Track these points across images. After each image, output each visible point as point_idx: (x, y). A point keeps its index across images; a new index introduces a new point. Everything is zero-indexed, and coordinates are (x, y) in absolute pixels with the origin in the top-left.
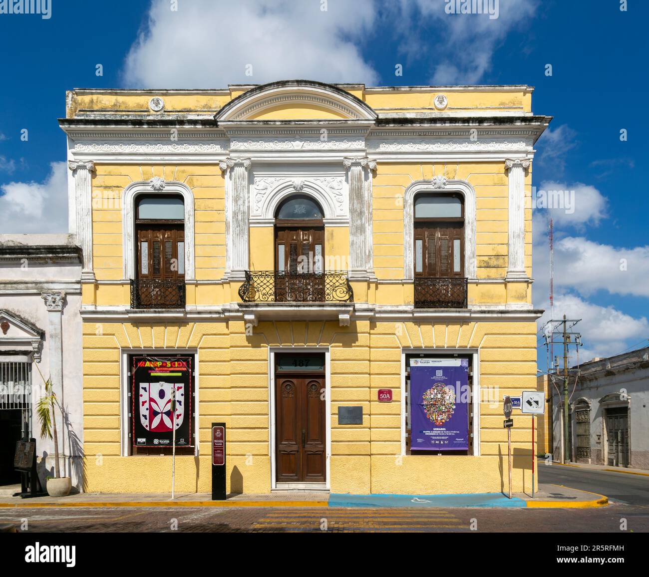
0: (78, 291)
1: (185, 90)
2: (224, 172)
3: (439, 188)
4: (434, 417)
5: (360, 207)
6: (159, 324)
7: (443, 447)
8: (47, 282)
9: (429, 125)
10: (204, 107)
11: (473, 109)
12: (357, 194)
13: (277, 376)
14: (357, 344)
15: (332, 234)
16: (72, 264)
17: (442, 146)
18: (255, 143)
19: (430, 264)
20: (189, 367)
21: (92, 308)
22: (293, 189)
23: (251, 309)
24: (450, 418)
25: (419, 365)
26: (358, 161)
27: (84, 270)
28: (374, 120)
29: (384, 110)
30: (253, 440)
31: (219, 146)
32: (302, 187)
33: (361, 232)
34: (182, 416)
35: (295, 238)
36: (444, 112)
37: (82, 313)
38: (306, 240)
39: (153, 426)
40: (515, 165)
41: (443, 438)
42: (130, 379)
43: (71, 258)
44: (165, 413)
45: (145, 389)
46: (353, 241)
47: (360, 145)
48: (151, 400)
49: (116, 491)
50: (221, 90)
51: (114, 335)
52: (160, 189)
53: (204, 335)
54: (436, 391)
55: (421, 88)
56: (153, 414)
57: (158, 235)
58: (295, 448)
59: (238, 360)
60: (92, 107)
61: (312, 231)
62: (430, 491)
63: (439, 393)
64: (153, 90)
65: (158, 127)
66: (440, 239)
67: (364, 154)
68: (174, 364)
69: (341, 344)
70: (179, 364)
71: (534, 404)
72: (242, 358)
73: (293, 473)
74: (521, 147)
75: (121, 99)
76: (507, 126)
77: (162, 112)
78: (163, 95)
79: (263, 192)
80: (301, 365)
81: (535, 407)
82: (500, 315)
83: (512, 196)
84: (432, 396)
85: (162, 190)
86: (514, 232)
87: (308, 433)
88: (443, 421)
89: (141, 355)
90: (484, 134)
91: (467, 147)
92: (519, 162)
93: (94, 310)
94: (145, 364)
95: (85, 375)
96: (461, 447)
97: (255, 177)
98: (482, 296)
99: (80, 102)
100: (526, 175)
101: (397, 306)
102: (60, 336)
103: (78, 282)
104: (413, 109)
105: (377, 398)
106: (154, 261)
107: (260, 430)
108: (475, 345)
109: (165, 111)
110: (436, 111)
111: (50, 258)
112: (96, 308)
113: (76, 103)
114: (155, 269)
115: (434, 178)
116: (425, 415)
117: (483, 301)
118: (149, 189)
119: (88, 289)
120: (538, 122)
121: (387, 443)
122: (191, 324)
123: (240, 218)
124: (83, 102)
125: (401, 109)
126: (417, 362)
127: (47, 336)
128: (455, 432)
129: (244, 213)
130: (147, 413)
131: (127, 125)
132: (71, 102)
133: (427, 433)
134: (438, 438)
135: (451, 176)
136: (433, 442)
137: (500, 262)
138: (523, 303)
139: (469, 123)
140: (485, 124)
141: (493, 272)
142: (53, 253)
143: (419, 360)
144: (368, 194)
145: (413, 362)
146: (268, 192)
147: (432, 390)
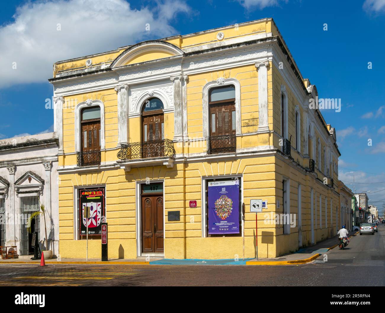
0: (57, 160)
1: (100, 54)
2: (117, 92)
3: (221, 84)
4: (221, 215)
5: (179, 101)
6: (89, 173)
7: (225, 232)
8: (45, 157)
9: (212, 52)
10: (109, 60)
11: (238, 37)
12: (178, 94)
13: (142, 196)
14: (177, 176)
15: (167, 117)
16: (54, 147)
17: (221, 60)
18: (129, 75)
19: (219, 127)
20: (103, 194)
21: (62, 168)
22: (149, 96)
23: (123, 164)
24: (229, 215)
25: (213, 185)
26: (177, 77)
27: (60, 149)
28: (183, 55)
29: (192, 46)
30: (129, 230)
31: (115, 79)
32: (153, 94)
33: (180, 115)
34: (100, 218)
35: (152, 121)
36: (222, 41)
37: (58, 170)
38: (157, 121)
40: (260, 66)
41: (226, 227)
42: (79, 201)
43: (54, 144)
44: (93, 218)
45: (85, 206)
46: (176, 120)
47: (179, 68)
49: (72, 257)
50: (116, 50)
51: (71, 180)
52: (90, 105)
53: (108, 177)
54: (222, 200)
55: (210, 30)
57: (91, 127)
58: (150, 234)
59: (122, 189)
60: (63, 69)
61: (160, 116)
62: (216, 257)
63: (224, 201)
64: (87, 56)
65: (88, 75)
66: (224, 112)
67: (180, 72)
68: (97, 193)
69: (169, 177)
70: (99, 193)
71: (256, 206)
72: (123, 188)
73: (150, 248)
74: (265, 54)
76: (253, 45)
77: (91, 66)
78: (92, 57)
79: (135, 99)
80: (154, 189)
81: (257, 208)
82: (252, 154)
83: (260, 83)
84: (220, 203)
85: (91, 105)
86: (261, 104)
87: (157, 226)
88: (226, 217)
89: (83, 189)
90: (243, 50)
91: (235, 59)
92: (263, 63)
93: (63, 168)
94: (85, 194)
95: (60, 200)
96: (235, 232)
97: (131, 92)
98: (245, 143)
99: (58, 68)
100: (268, 70)
101: (200, 153)
102: (50, 182)
103: (57, 156)
104: (206, 43)
105: (189, 206)
106: (89, 140)
107: (132, 225)
108: (240, 172)
109: (92, 66)
110: (218, 42)
111: (46, 145)
112: (64, 167)
113: (57, 69)
114: (89, 144)
115: (218, 79)
116: (216, 214)
117: (246, 146)
118: (85, 105)
119: (60, 158)
120: (270, 40)
121: (194, 230)
122: (103, 172)
123: (123, 115)
124: (60, 67)
125: (200, 44)
126: (212, 184)
127: (45, 182)
128: (232, 223)
129: (125, 112)
131: (75, 77)
132: (55, 68)
133: (217, 224)
134: (223, 227)
135: (227, 76)
136: (220, 229)
137: (255, 122)
138: (266, 146)
139: (232, 47)
140: (241, 46)
141: (251, 129)
142: (46, 143)
143: (213, 182)
144: (184, 93)
145: (210, 184)
146: (137, 99)
147: (220, 199)
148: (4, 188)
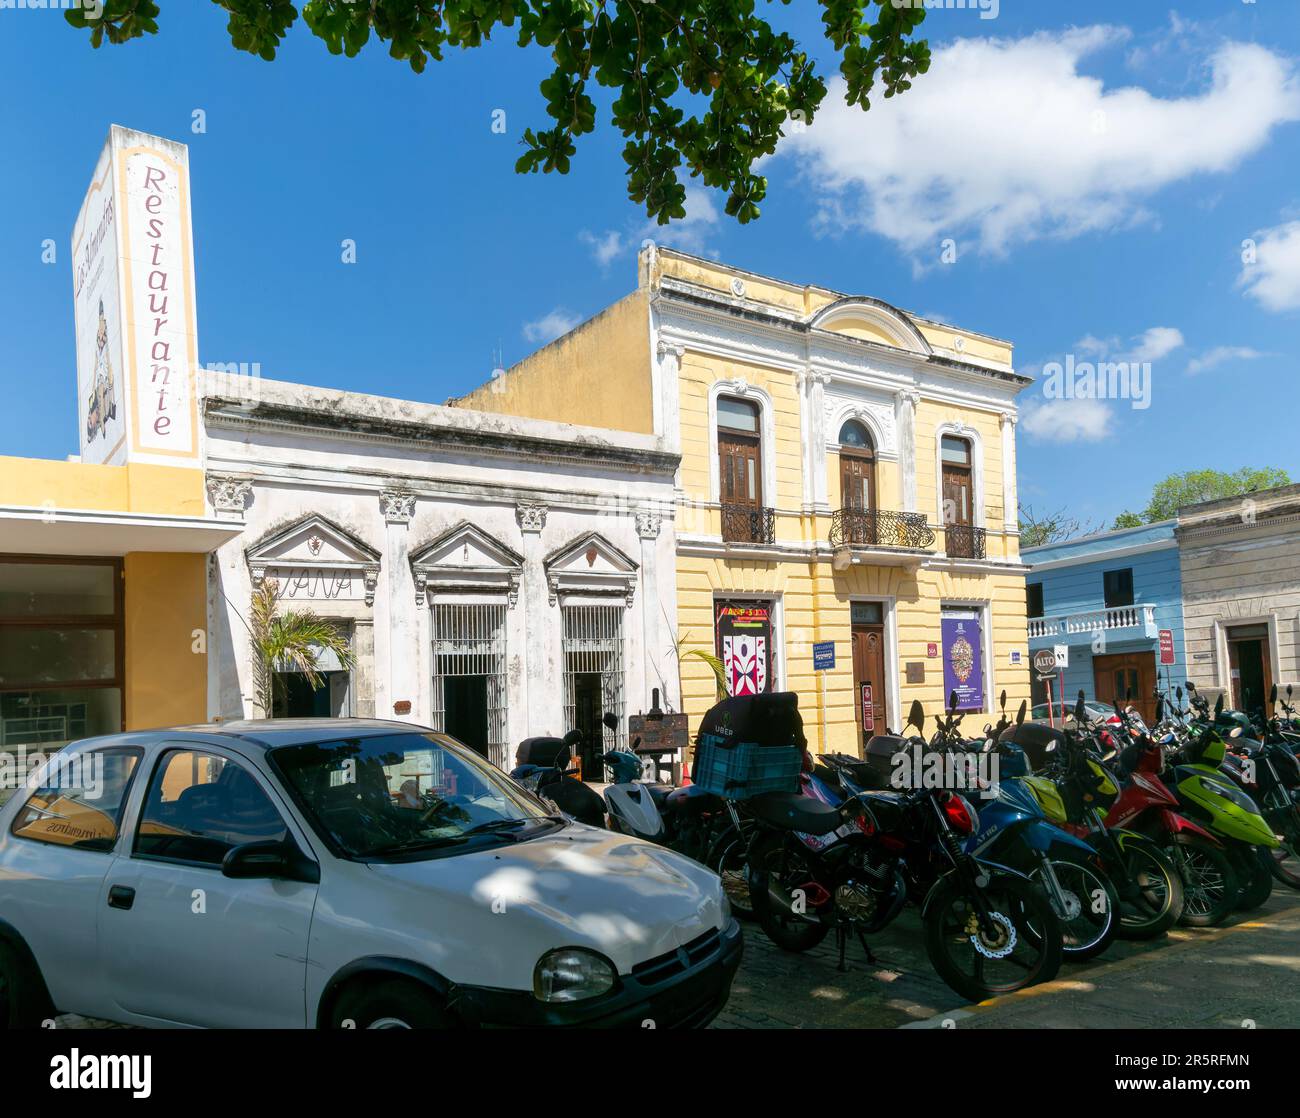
0: (673, 513)
2: (799, 384)
3: (959, 432)
4: (960, 673)
5: (911, 444)
8: (642, 499)
15: (884, 469)
16: (663, 477)
20: (770, 617)
22: (853, 415)
25: (949, 617)
26: (909, 394)
28: (929, 356)
32: (861, 413)
33: (911, 471)
34: (765, 677)
35: (847, 468)
38: (856, 471)
39: (737, 692)
40: (1007, 419)
42: (716, 630)
44: (748, 674)
45: (728, 643)
46: (907, 480)
48: (735, 658)
51: (707, 574)
52: (743, 393)
53: (789, 577)
56: (737, 675)
57: (730, 448)
59: (826, 609)
60: (677, 275)
61: (861, 462)
63: (962, 648)
67: (913, 388)
68: (756, 613)
70: (759, 613)
72: (830, 607)
75: (705, 272)
77: (744, 298)
78: (745, 277)
79: (830, 412)
84: (957, 652)
88: (966, 677)
89: (725, 600)
91: (978, 395)
92: (1010, 417)
94: (728, 612)
99: (663, 263)
102: (654, 573)
103: (672, 502)
106: (727, 479)
108: (983, 600)
110: (956, 353)
113: (659, 265)
114: (728, 490)
115: (956, 421)
118: (732, 391)
123: (819, 441)
124: (666, 265)
127: (640, 572)
129: (823, 435)
130: (730, 674)
132: (654, 262)
135: (965, 421)
137: (998, 514)
141: (994, 524)
143: (949, 612)
145: (946, 614)
146: (833, 413)
147: (958, 644)
148: (507, 571)
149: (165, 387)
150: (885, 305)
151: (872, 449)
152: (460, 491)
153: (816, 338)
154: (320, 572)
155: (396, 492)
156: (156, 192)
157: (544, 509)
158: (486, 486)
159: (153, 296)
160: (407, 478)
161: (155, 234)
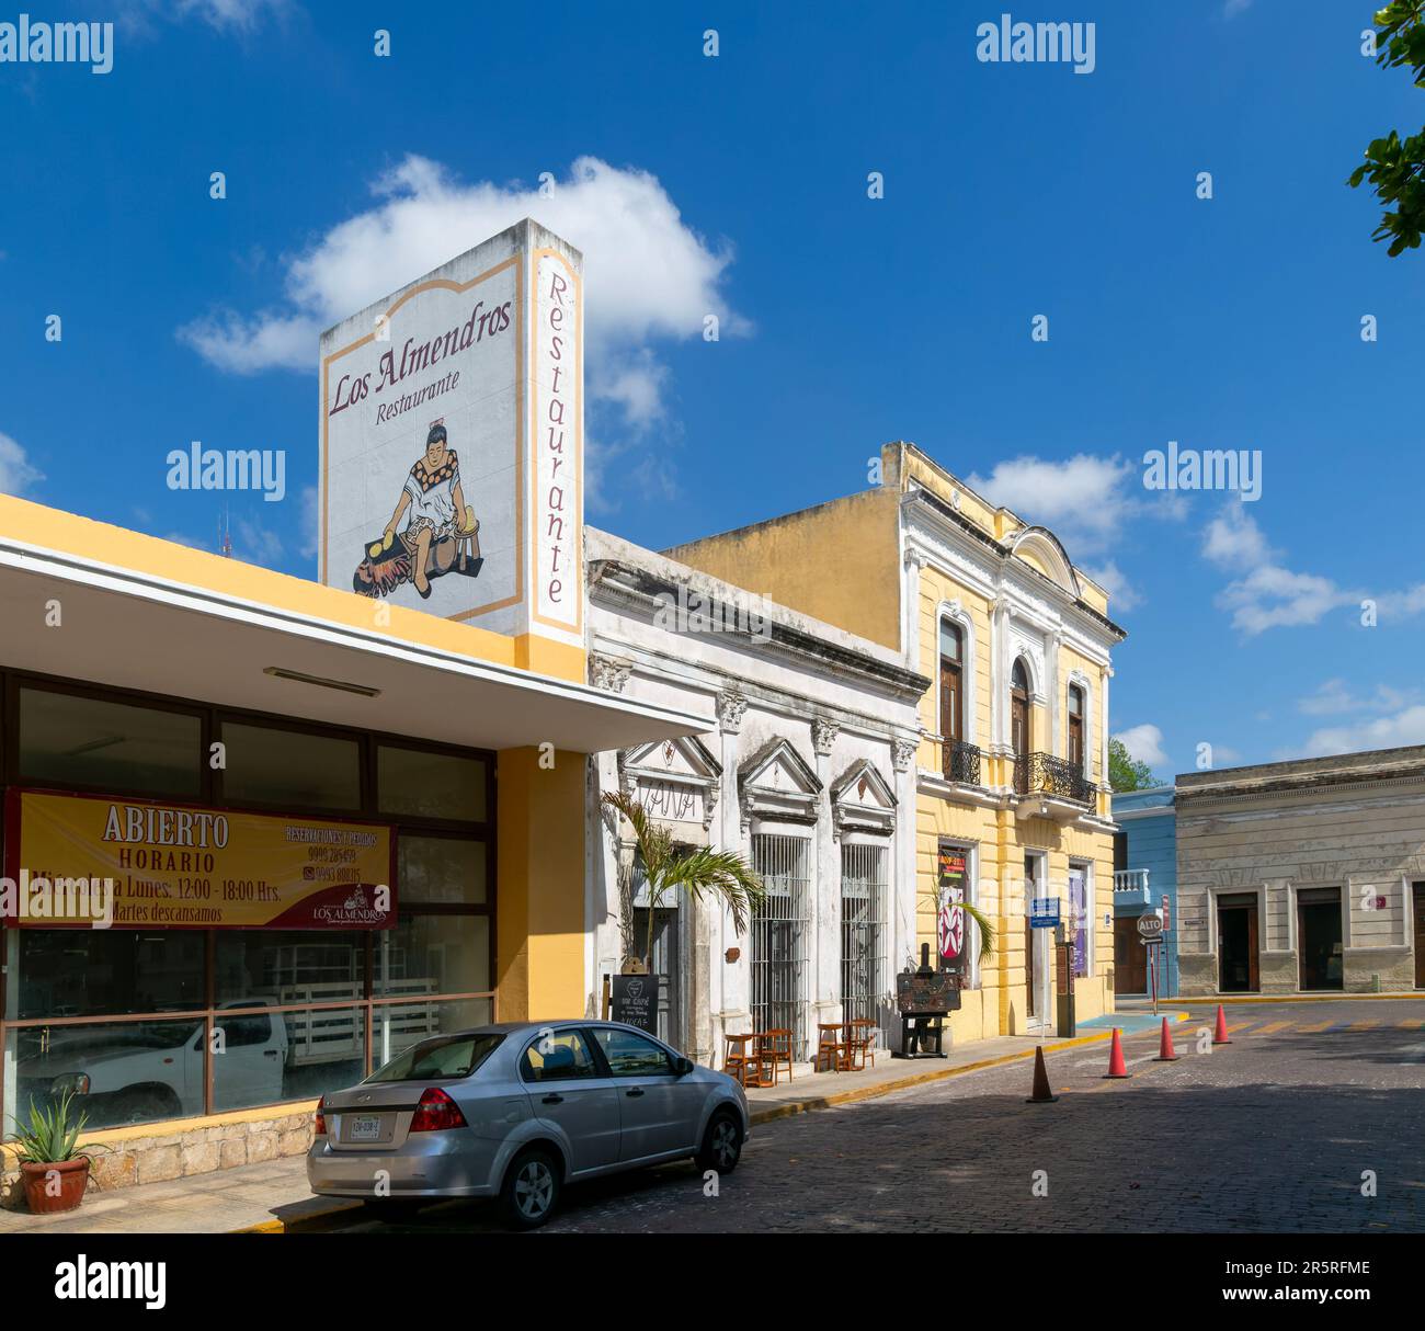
2: (990, 612)
3: (1079, 681)
8: (898, 726)
16: (910, 703)
18: (1014, 588)
31: (990, 578)
39: (945, 950)
44: (952, 930)
48: (945, 911)
51: (934, 815)
52: (957, 616)
56: (945, 931)
60: (918, 475)
75: (936, 477)
78: (960, 489)
95: (917, 872)
99: (910, 462)
103: (919, 732)
113: (907, 463)
124: (912, 464)
130: (942, 930)
148: (808, 799)
149: (558, 543)
150: (1055, 539)
151: (1026, 690)
152: (776, 700)
153: (1013, 567)
154: (672, 786)
155: (733, 696)
156: (559, 306)
157: (835, 730)
158: (796, 697)
159: (552, 429)
160: (739, 679)
161: (556, 355)
